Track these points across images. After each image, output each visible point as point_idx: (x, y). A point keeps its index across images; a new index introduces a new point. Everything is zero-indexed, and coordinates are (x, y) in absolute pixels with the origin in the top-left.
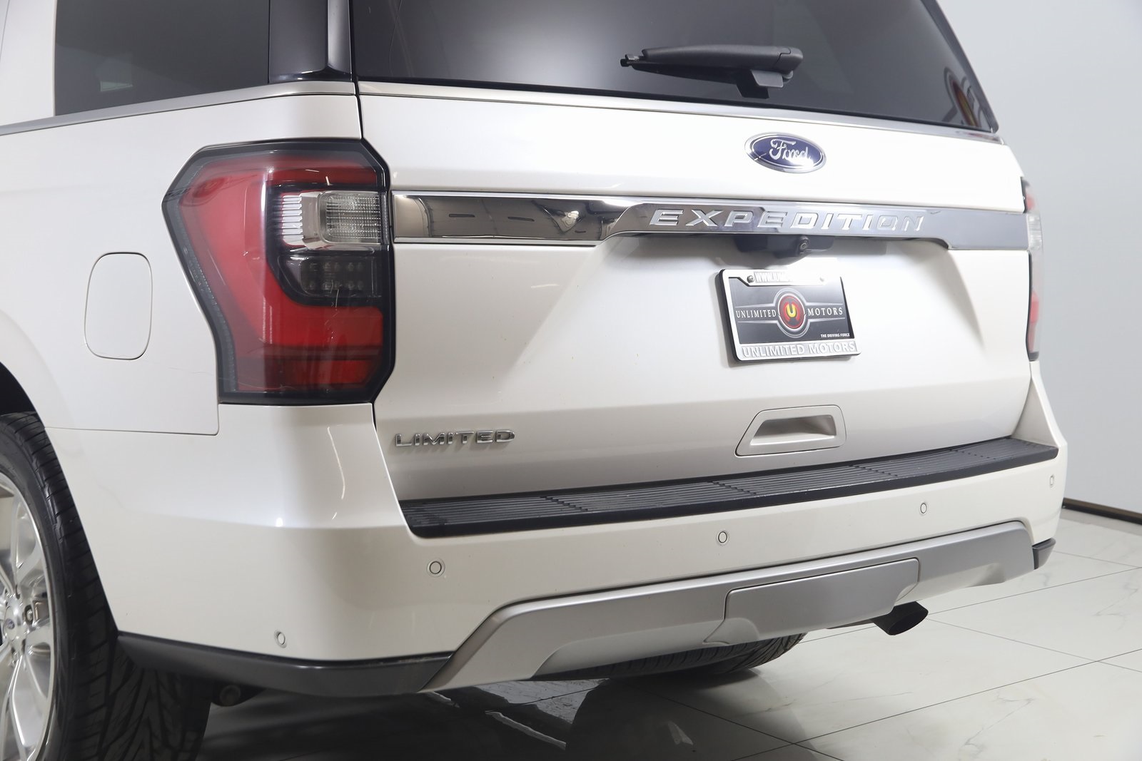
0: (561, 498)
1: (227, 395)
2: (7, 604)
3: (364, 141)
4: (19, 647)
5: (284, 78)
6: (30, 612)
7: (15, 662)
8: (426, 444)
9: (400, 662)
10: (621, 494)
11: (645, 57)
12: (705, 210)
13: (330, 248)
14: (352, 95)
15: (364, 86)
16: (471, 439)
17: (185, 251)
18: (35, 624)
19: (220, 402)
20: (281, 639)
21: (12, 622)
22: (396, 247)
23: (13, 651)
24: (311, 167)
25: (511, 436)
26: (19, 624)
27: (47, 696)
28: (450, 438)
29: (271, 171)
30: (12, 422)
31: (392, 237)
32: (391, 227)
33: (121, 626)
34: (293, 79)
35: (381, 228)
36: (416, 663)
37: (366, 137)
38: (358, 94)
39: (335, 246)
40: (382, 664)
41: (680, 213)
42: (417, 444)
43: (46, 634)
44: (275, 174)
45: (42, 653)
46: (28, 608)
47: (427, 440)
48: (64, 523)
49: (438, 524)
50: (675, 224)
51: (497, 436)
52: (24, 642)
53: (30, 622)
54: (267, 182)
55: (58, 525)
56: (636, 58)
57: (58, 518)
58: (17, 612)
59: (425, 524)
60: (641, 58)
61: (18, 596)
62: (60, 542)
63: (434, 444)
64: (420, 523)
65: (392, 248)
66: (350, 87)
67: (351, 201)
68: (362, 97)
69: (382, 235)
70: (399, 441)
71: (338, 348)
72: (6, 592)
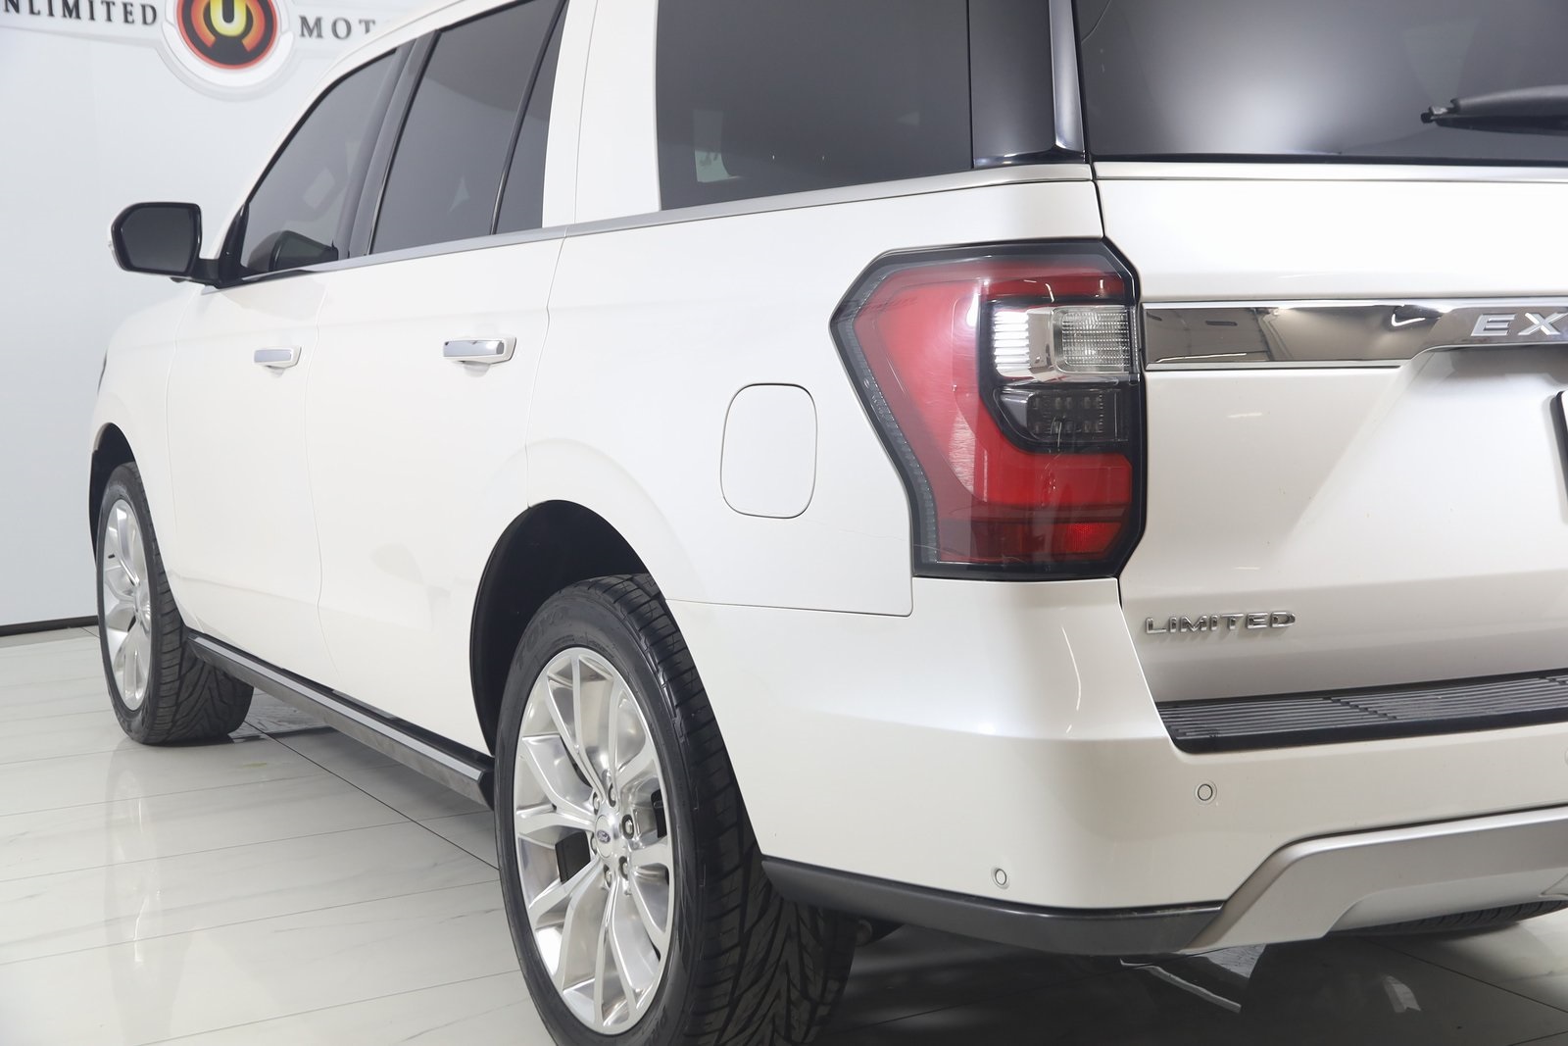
0: (1354, 700)
1: (922, 567)
2: (596, 811)
3: (1105, 240)
4: (615, 866)
5: (984, 161)
6: (629, 823)
7: (609, 884)
8: (1184, 630)
9: (1159, 913)
10: (1430, 694)
11: (1455, 109)
12: (1543, 313)
13: (1065, 380)
14: (1088, 180)
15: (1103, 168)
16: (1239, 623)
17: (867, 383)
18: (636, 838)
19: (914, 575)
20: (1000, 877)
21: (606, 835)
22: (1148, 375)
23: (606, 869)
24: (1029, 275)
25: (1289, 619)
26: (616, 837)
27: (664, 931)
28: (1213, 622)
29: (987, 282)
30: (608, 589)
31: (1144, 363)
32: (1142, 351)
33: (765, 849)
34: (997, 164)
35: (1131, 352)
36: (1178, 915)
37: (1109, 235)
38: (1095, 179)
39: (1074, 377)
40: (1136, 915)
41: (1511, 318)
42: (1173, 631)
43: (662, 853)
44: (992, 287)
45: (655, 876)
46: (627, 818)
47: (1185, 624)
48: (686, 717)
49: (1208, 736)
50: (1505, 333)
51: (1273, 619)
52: (623, 860)
53: (629, 836)
54: (982, 297)
55: (678, 720)
56: (1443, 110)
57: (677, 711)
58: (612, 820)
59: (1191, 736)
60: (1450, 111)
61: (612, 803)
62: (682, 741)
63: (1194, 629)
64: (1184, 734)
65: (1143, 378)
66: (1084, 170)
67: (1088, 317)
68: (1100, 183)
69: (1131, 361)
70: (1151, 626)
71: (1060, 508)
72: (595, 796)
